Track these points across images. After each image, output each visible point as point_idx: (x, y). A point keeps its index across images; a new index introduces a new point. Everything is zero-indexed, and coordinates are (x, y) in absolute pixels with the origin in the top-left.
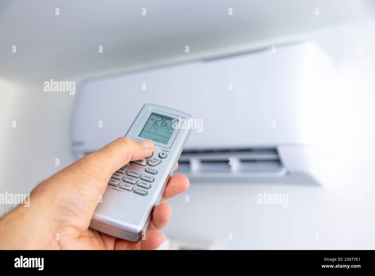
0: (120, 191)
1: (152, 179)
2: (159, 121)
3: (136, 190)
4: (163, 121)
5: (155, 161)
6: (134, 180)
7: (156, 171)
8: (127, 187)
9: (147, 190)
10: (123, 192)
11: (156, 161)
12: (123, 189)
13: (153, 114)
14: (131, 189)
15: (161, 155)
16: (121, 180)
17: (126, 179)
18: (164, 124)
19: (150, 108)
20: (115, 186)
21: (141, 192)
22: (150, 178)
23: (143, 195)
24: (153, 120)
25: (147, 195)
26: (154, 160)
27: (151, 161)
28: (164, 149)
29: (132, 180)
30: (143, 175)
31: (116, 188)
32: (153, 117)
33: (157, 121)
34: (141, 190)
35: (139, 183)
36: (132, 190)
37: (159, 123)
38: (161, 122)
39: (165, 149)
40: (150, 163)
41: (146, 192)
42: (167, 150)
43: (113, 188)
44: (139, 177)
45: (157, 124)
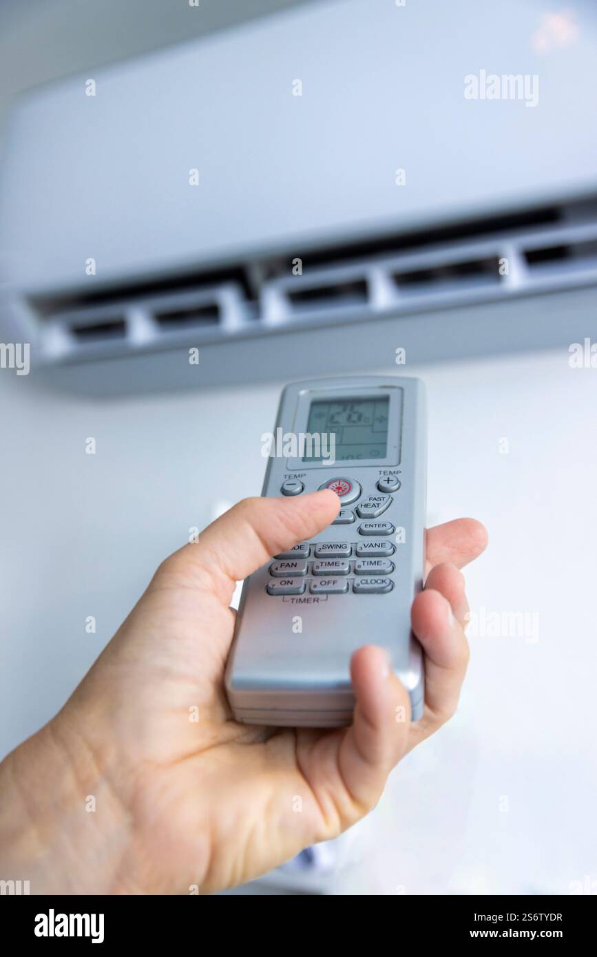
0: (317, 601)
1: (388, 546)
2: (338, 413)
3: (358, 585)
4: (348, 412)
5: (375, 502)
6: (343, 564)
7: (389, 526)
8: (331, 585)
9: (389, 576)
10: (327, 600)
11: (379, 502)
12: (321, 593)
13: (315, 404)
14: (345, 588)
15: (384, 484)
16: (308, 575)
17: (320, 567)
18: (355, 417)
19: (302, 393)
20: (298, 594)
21: (376, 586)
22: (382, 545)
23: (381, 591)
24: (320, 416)
25: (392, 589)
26: (372, 502)
27: (366, 506)
28: (383, 469)
29: (335, 564)
30: (360, 545)
31: (302, 597)
32: (317, 410)
33: (332, 417)
34: (373, 582)
35: (359, 566)
36: (348, 589)
37: (342, 419)
38: (345, 415)
39: (388, 469)
40: (363, 511)
41: (388, 582)
42: (393, 470)
43: (293, 599)
44: (351, 551)
45: (337, 422)
